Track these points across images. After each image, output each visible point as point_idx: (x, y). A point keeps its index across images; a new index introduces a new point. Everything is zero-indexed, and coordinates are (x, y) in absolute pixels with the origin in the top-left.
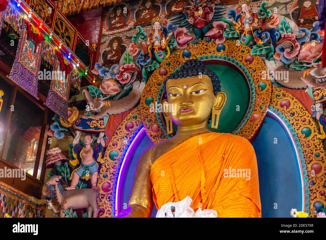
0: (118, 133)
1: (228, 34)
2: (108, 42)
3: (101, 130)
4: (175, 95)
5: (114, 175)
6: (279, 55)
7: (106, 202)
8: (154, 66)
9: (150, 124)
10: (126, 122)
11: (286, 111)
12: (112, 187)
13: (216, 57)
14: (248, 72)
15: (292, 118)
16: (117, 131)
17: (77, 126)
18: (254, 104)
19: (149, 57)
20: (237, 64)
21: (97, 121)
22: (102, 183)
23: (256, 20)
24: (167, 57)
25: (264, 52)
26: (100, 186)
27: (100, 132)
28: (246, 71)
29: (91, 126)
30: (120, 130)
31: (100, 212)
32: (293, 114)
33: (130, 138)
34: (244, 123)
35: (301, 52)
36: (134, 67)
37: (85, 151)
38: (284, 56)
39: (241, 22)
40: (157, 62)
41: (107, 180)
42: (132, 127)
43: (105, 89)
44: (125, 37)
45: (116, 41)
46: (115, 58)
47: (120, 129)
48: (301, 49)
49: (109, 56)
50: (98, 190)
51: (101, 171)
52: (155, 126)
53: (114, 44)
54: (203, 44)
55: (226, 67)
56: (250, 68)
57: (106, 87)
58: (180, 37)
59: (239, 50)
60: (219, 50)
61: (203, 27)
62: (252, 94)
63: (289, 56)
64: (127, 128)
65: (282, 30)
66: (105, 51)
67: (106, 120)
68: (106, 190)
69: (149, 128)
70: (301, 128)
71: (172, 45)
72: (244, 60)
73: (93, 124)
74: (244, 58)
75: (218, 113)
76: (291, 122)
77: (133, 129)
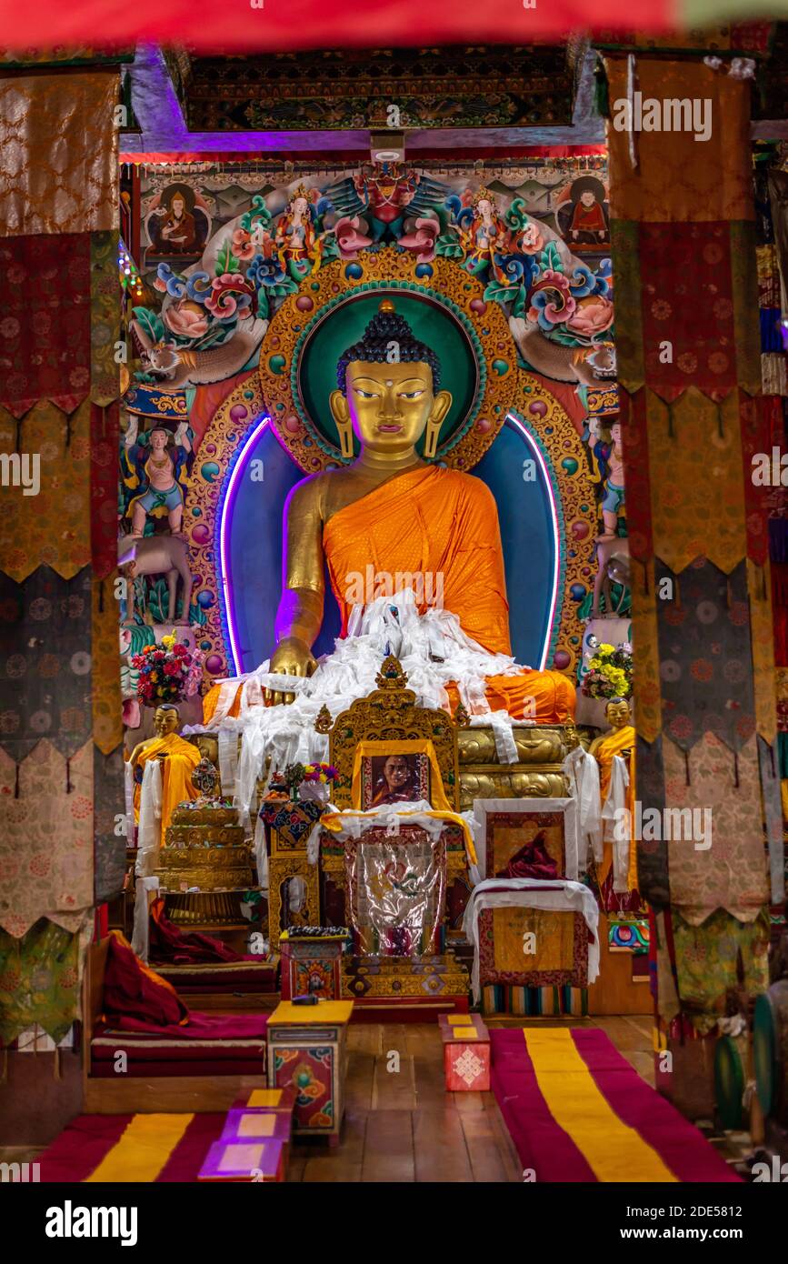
0: (217, 427)
1: (444, 249)
2: (158, 194)
3: (179, 418)
4: (368, 395)
5: (214, 510)
6: (535, 313)
7: (203, 562)
8: (286, 288)
9: (281, 413)
10: (232, 404)
11: (539, 422)
12: (211, 533)
13: (413, 288)
14: (475, 332)
15: (547, 436)
16: (214, 422)
17: (129, 404)
18: (482, 398)
19: (279, 271)
20: (454, 310)
21: (172, 397)
22: (192, 527)
23: (502, 235)
24: (314, 271)
25: (507, 297)
26: (189, 531)
27: (178, 422)
28: (470, 327)
29: (159, 407)
30: (221, 421)
31: (194, 582)
32: (550, 430)
33: (241, 438)
34: (464, 434)
35: (575, 316)
36: (242, 282)
37: (154, 462)
38: (544, 315)
39: (473, 233)
40: (293, 279)
41: (201, 520)
42: (244, 416)
43: (180, 325)
44: (202, 190)
45: (178, 194)
46: (181, 239)
47: (220, 418)
48: (577, 310)
49: (166, 231)
50: (185, 541)
51: (188, 503)
52: (293, 419)
53: (175, 202)
54: (389, 255)
55: (428, 308)
56: (479, 324)
57: (184, 323)
58: (347, 239)
59: (459, 284)
60: (420, 274)
61: (392, 221)
62: (481, 377)
63: (555, 319)
64: (235, 418)
65: (546, 262)
66: (154, 216)
67: (191, 395)
68: (201, 539)
69: (280, 424)
70: (562, 458)
71: (327, 248)
72: (468, 307)
73: (164, 404)
74: (468, 301)
75: (437, 428)
76: (546, 444)
77: (246, 420)
